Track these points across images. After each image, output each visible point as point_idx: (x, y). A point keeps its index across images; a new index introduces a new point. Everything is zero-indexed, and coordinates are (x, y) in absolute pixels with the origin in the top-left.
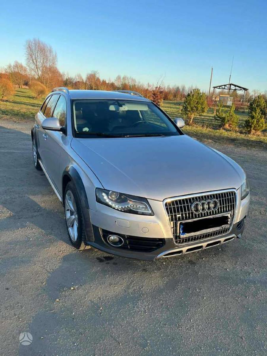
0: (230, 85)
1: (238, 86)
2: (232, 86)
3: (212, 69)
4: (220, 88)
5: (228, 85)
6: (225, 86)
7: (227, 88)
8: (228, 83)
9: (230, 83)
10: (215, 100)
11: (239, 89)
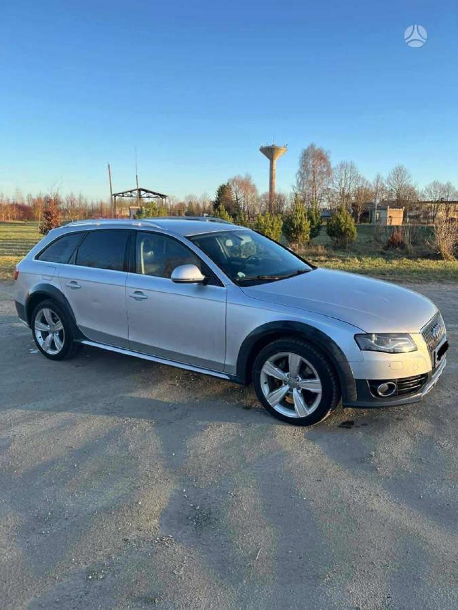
0: (140, 190)
1: (151, 192)
2: (142, 192)
3: (109, 166)
4: (125, 195)
5: (136, 190)
6: (131, 192)
7: (135, 196)
8: (136, 188)
9: (139, 188)
10: (120, 215)
11: (154, 196)
